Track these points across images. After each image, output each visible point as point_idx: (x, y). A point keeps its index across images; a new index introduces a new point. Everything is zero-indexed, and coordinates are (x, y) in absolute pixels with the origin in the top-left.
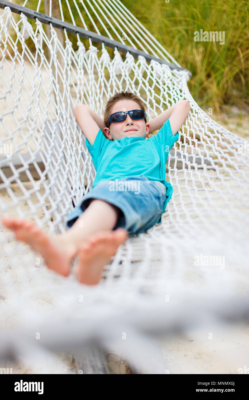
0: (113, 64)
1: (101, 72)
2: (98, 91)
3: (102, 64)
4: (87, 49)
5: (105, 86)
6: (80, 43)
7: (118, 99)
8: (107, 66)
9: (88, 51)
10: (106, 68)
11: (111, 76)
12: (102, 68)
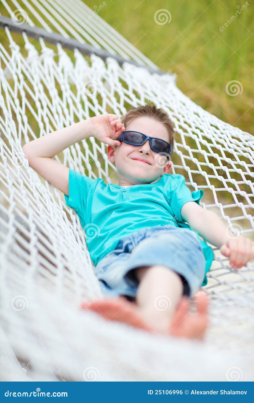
0: (79, 72)
1: (64, 84)
2: (66, 111)
3: (63, 72)
4: (40, 52)
5: (74, 103)
6: (28, 46)
7: (144, 113)
8: (71, 74)
9: (42, 56)
10: (69, 78)
11: (78, 87)
12: (64, 78)
